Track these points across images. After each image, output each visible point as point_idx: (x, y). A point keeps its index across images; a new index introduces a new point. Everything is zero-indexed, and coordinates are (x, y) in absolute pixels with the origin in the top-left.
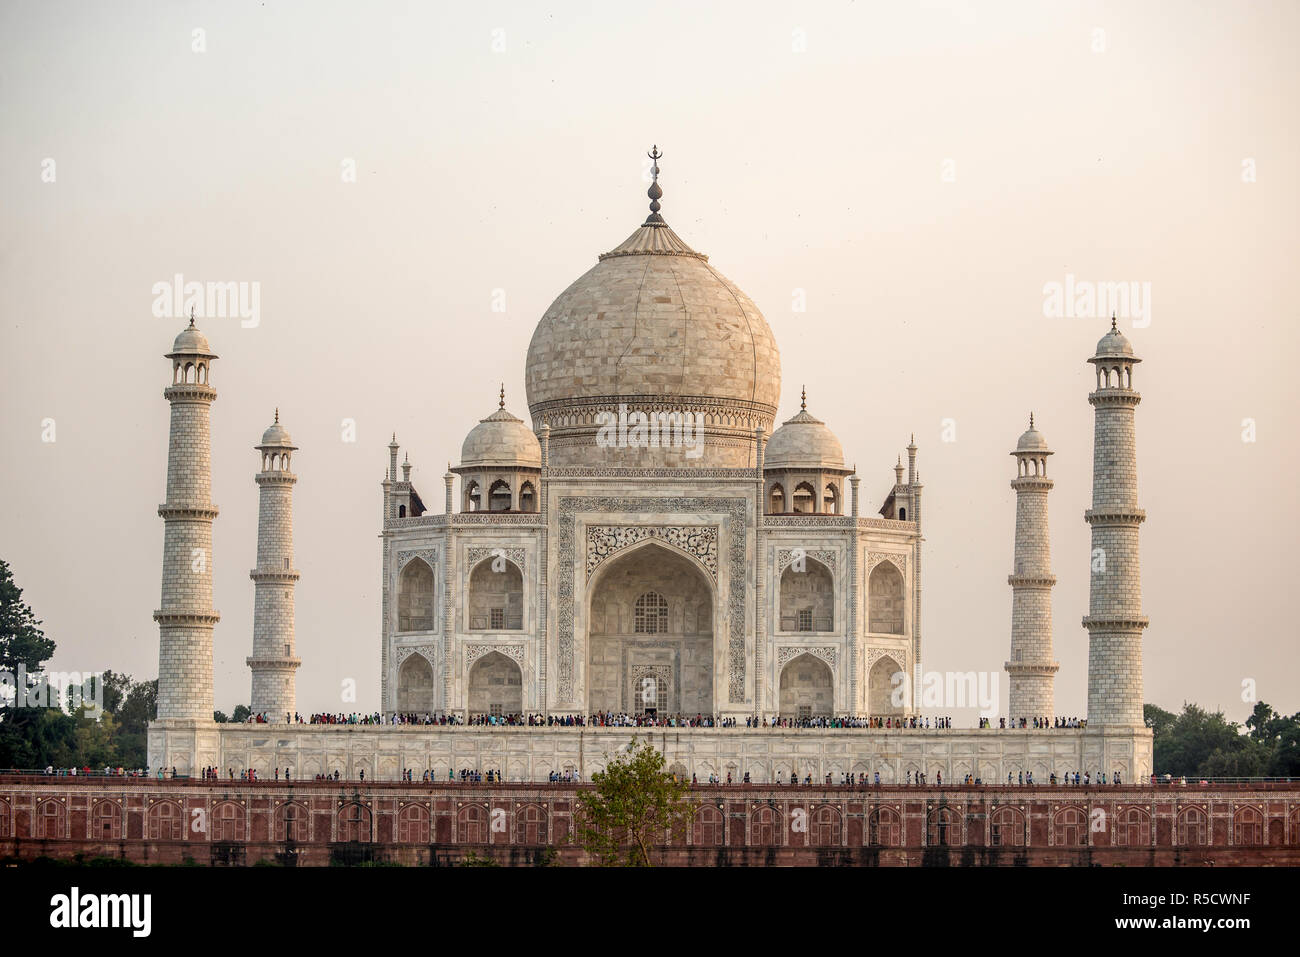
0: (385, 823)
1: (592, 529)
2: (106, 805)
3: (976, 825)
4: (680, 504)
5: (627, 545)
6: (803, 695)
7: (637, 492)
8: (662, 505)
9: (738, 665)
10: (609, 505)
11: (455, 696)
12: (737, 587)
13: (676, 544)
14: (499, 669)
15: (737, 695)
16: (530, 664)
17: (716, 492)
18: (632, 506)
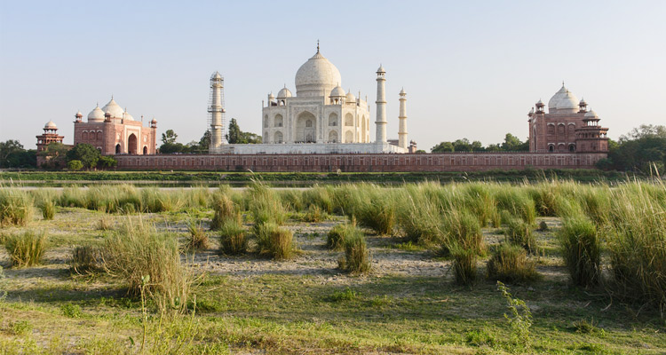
0: (245, 162)
1: (295, 108)
2: (197, 159)
3: (350, 161)
4: (311, 103)
5: (301, 111)
6: (333, 138)
7: (302, 101)
8: (307, 103)
9: (321, 132)
10: (298, 104)
11: (271, 139)
12: (320, 118)
13: (310, 111)
14: (279, 134)
15: (321, 138)
16: (284, 133)
17: (316, 100)
18: (303, 104)
